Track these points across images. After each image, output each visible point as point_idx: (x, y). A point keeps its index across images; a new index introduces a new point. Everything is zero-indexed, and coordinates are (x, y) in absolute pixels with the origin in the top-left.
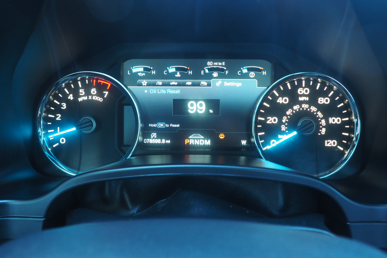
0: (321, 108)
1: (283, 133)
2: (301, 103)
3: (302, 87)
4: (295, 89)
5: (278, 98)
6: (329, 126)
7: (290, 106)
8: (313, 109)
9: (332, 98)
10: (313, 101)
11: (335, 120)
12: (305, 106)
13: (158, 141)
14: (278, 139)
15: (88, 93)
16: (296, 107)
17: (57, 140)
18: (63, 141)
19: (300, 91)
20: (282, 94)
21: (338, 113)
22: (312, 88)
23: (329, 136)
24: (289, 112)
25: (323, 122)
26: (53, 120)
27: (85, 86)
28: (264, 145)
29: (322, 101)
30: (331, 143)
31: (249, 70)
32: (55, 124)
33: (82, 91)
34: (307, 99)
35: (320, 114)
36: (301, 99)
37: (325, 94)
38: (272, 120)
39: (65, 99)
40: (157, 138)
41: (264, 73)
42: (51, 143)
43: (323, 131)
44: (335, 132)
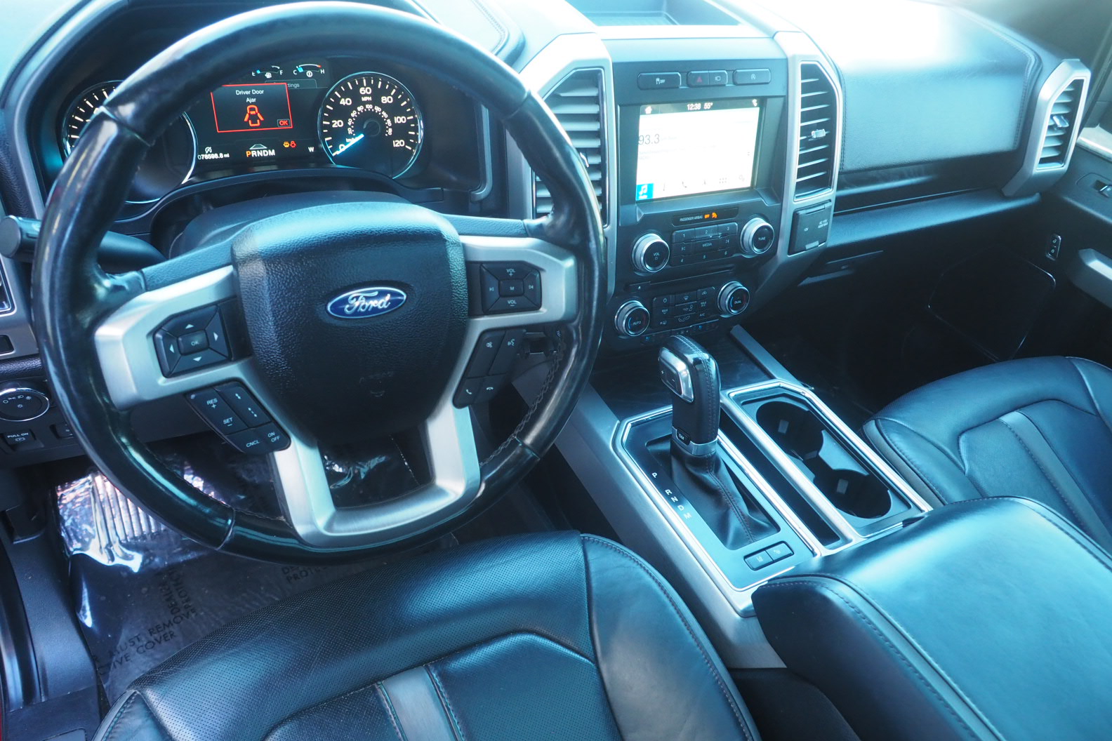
0: (384, 107)
1: (351, 136)
2: (364, 104)
3: (363, 86)
4: (357, 88)
5: (340, 99)
6: (394, 126)
7: (354, 107)
8: (378, 109)
9: (395, 96)
10: (376, 101)
11: (400, 120)
12: (369, 107)
13: (215, 156)
14: (346, 143)
16: (360, 108)
19: (362, 91)
20: (344, 95)
21: (402, 112)
22: (374, 87)
23: (396, 136)
24: (354, 114)
25: (389, 122)
28: (334, 150)
29: (385, 100)
30: (398, 143)
34: (370, 99)
35: (385, 115)
36: (364, 99)
37: (387, 93)
38: (337, 124)
40: (213, 152)
41: (322, 71)
43: (390, 131)
44: (401, 131)
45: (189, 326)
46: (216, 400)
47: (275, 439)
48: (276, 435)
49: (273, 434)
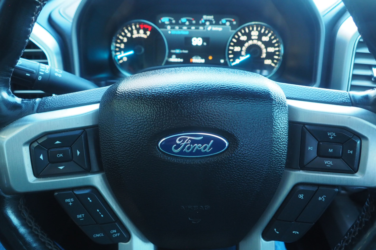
0: (264, 43)
1: (243, 56)
2: (253, 40)
3: (254, 31)
4: (250, 32)
5: (240, 37)
6: (267, 53)
7: (247, 41)
8: (260, 43)
9: (270, 37)
10: (259, 39)
11: (271, 50)
12: (255, 42)
13: (176, 60)
14: (239, 58)
15: (138, 33)
16: (250, 42)
17: (121, 59)
18: (125, 59)
19: (253, 33)
20: (243, 35)
21: (273, 45)
22: (260, 32)
23: (267, 58)
24: (246, 45)
25: (264, 51)
26: (119, 48)
27: (136, 28)
28: (232, 62)
29: (264, 39)
30: (268, 62)
33: (135, 32)
34: (256, 37)
35: (263, 46)
36: (253, 37)
37: (266, 35)
38: (237, 49)
39: (125, 36)
40: (176, 58)
41: (235, 23)
43: (264, 55)
44: (270, 56)
45: (58, 142)
46: (72, 200)
47: (116, 235)
49: (115, 231)
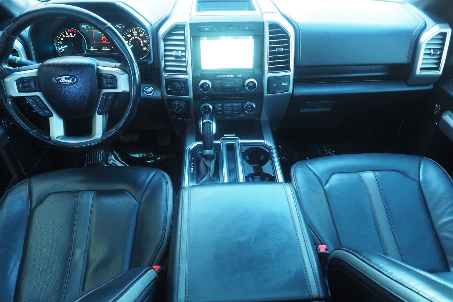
0: (141, 37)
2: (134, 36)
3: (134, 31)
4: (132, 32)
5: (127, 35)
6: (143, 43)
7: (131, 37)
8: (139, 38)
9: (144, 34)
10: (138, 36)
11: (145, 41)
12: (136, 37)
13: (93, 50)
15: (69, 35)
16: (133, 38)
17: (61, 50)
18: (63, 50)
19: (134, 32)
20: (129, 34)
21: (146, 39)
22: (138, 31)
23: (144, 46)
24: (131, 39)
26: (59, 43)
27: (68, 32)
29: (141, 35)
30: (145, 49)
31: (119, 26)
32: (60, 45)
33: (67, 34)
34: (136, 35)
35: (141, 40)
36: (134, 35)
37: (142, 33)
39: (62, 37)
40: (93, 48)
41: (124, 27)
42: (60, 51)
43: (142, 45)
44: (145, 45)
45: (25, 81)
46: (31, 100)
47: (48, 113)
48: (48, 112)
49: (47, 112)
